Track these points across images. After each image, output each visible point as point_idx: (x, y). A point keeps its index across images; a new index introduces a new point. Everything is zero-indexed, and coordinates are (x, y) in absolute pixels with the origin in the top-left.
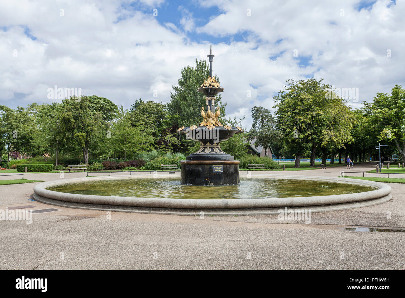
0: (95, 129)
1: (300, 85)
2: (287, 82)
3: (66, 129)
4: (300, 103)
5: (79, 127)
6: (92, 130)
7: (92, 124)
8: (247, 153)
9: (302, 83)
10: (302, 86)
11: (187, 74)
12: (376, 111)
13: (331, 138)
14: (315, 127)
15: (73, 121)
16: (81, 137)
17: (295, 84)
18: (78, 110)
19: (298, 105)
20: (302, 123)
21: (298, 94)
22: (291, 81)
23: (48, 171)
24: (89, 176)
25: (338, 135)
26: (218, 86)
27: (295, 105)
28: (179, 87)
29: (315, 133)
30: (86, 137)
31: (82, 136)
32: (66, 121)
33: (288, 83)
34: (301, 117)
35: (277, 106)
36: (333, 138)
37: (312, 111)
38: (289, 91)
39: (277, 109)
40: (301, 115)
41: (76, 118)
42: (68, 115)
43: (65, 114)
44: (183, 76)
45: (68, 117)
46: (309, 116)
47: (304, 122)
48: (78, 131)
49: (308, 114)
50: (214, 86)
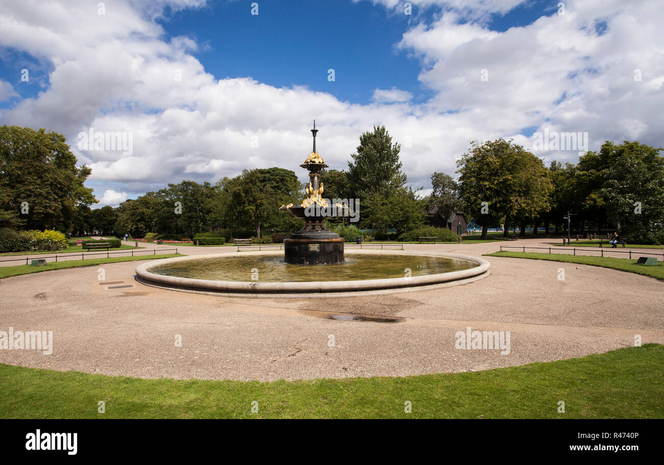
0: (264, 202)
1: (486, 146)
2: (471, 143)
3: (238, 203)
4: (485, 167)
5: (250, 201)
6: (261, 204)
7: (261, 197)
8: (424, 223)
9: (489, 144)
10: (489, 148)
11: (366, 140)
12: (581, 173)
13: (521, 206)
14: (504, 194)
15: (243, 195)
16: (251, 211)
17: (480, 146)
18: (248, 184)
19: (483, 169)
20: (487, 189)
21: (483, 158)
22: (475, 143)
23: (220, 244)
24: (240, 251)
25: (529, 202)
26: (319, 162)
27: (480, 169)
28: (358, 154)
29: (504, 201)
30: (256, 211)
31: (251, 209)
32: (237, 195)
33: (472, 145)
34: (486, 183)
35: (460, 171)
36: (523, 205)
37: (499, 176)
38: (473, 153)
39: (460, 175)
40: (487, 181)
41: (246, 192)
42: (239, 190)
43: (235, 189)
44: (362, 143)
45: (238, 191)
46: (496, 182)
47: (490, 188)
48: (249, 205)
49: (495, 180)
50: (315, 162)
